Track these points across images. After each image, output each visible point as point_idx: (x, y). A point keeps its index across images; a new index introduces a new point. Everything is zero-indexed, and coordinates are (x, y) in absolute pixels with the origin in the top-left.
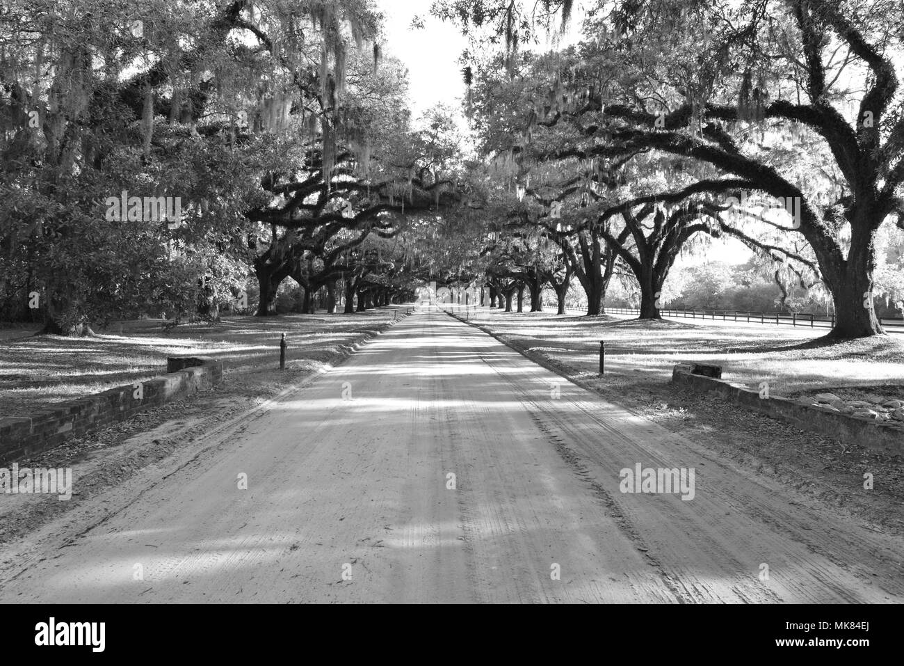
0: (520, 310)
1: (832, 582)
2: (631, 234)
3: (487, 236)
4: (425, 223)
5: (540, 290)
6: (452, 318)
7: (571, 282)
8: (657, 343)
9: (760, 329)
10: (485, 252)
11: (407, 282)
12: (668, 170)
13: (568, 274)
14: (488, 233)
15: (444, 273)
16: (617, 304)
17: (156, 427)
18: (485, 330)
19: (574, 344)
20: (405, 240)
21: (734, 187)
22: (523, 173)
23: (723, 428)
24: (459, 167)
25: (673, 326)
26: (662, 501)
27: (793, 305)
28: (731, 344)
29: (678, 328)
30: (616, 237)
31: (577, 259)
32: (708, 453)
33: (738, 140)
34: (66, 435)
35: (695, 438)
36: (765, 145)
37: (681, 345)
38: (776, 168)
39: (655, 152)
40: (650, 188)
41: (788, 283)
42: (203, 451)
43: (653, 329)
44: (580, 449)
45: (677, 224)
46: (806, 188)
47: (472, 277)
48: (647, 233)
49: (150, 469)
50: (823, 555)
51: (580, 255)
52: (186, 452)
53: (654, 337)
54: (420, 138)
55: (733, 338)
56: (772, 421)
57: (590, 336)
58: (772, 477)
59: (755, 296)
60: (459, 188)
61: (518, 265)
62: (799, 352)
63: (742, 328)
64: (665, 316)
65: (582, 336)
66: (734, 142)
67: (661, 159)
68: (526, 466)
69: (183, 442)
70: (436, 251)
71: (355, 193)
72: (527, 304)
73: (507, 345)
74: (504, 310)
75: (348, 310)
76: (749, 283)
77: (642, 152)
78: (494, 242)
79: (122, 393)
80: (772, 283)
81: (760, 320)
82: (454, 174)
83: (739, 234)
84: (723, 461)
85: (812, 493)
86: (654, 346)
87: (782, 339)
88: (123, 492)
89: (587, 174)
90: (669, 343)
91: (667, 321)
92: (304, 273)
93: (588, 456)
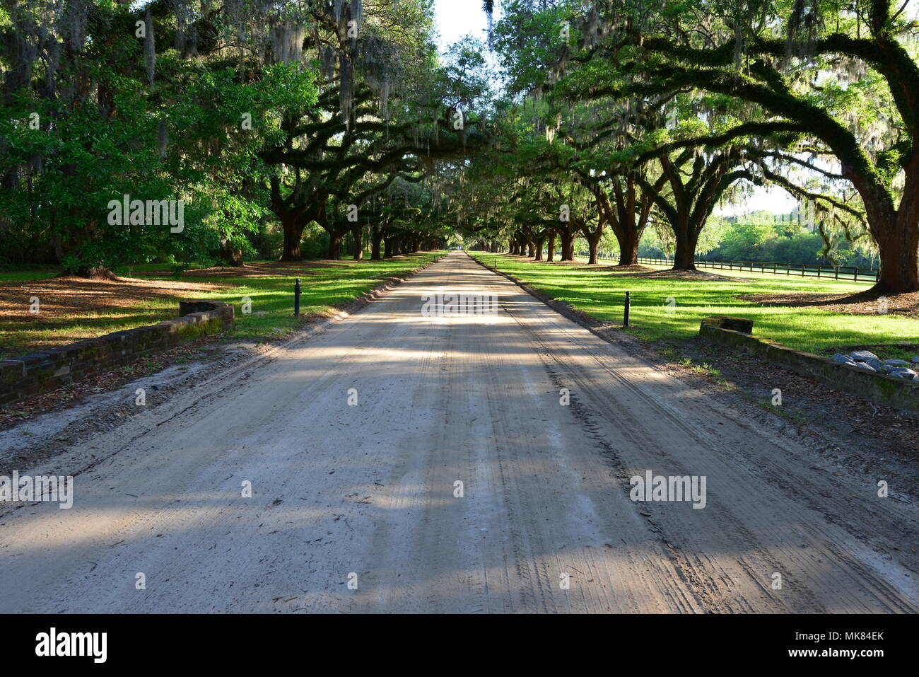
0: (550, 259)
1: (848, 555)
2: (669, 181)
3: (517, 182)
4: (453, 167)
5: (571, 239)
6: (480, 266)
7: (604, 230)
8: (689, 295)
9: (800, 282)
10: (515, 198)
11: (435, 228)
12: (711, 111)
13: (601, 222)
14: (518, 178)
15: (471, 218)
16: (651, 254)
17: (159, 372)
18: (511, 279)
19: (601, 294)
20: (432, 185)
21: (780, 130)
22: (554, 112)
23: (747, 385)
24: (489, 108)
25: (707, 278)
26: (672, 462)
27: (836, 257)
28: (767, 297)
29: (712, 280)
30: (652, 184)
31: (610, 206)
32: (728, 412)
33: (789, 78)
34: (63, 379)
35: (717, 397)
36: (818, 84)
37: (713, 297)
38: (828, 110)
39: (698, 92)
40: (690, 131)
41: (832, 234)
42: (203, 398)
43: (686, 280)
44: (593, 405)
45: (718, 170)
46: (859, 133)
47: (502, 224)
48: (685, 180)
49: (145, 415)
50: (841, 525)
51: (615, 203)
52: (185, 399)
53: (686, 289)
54: (446, 76)
55: (770, 291)
56: (801, 379)
57: (619, 287)
58: (794, 439)
59: (798, 248)
60: (487, 130)
61: (549, 212)
62: (838, 307)
63: (781, 281)
64: (700, 267)
65: (611, 287)
66: (783, 81)
67: (704, 100)
68: (533, 421)
69: (184, 388)
70: (464, 197)
71: (379, 134)
72: (558, 253)
73: (532, 295)
74: (534, 258)
75: (375, 257)
76: (792, 234)
77: (683, 92)
78: (524, 187)
79: (123, 337)
80: (816, 234)
81: (801, 273)
82: (483, 114)
83: (784, 182)
84: (744, 420)
85: (837, 457)
86: (685, 298)
87: (822, 293)
88: (113, 438)
89: (623, 116)
90: (701, 295)
91: (701, 272)
92: (329, 217)
93: (601, 412)
